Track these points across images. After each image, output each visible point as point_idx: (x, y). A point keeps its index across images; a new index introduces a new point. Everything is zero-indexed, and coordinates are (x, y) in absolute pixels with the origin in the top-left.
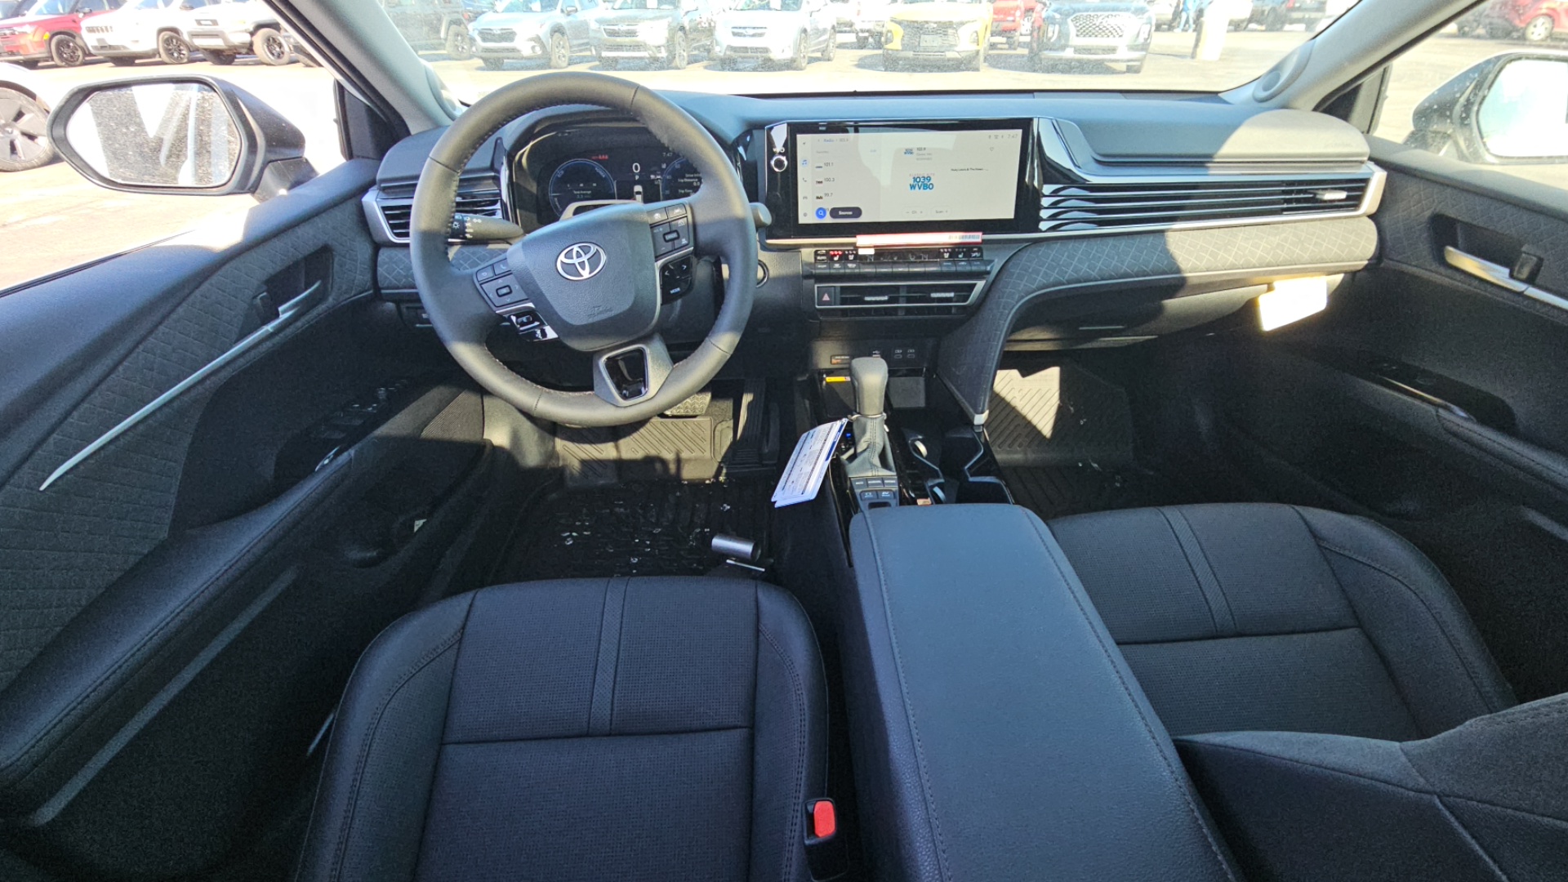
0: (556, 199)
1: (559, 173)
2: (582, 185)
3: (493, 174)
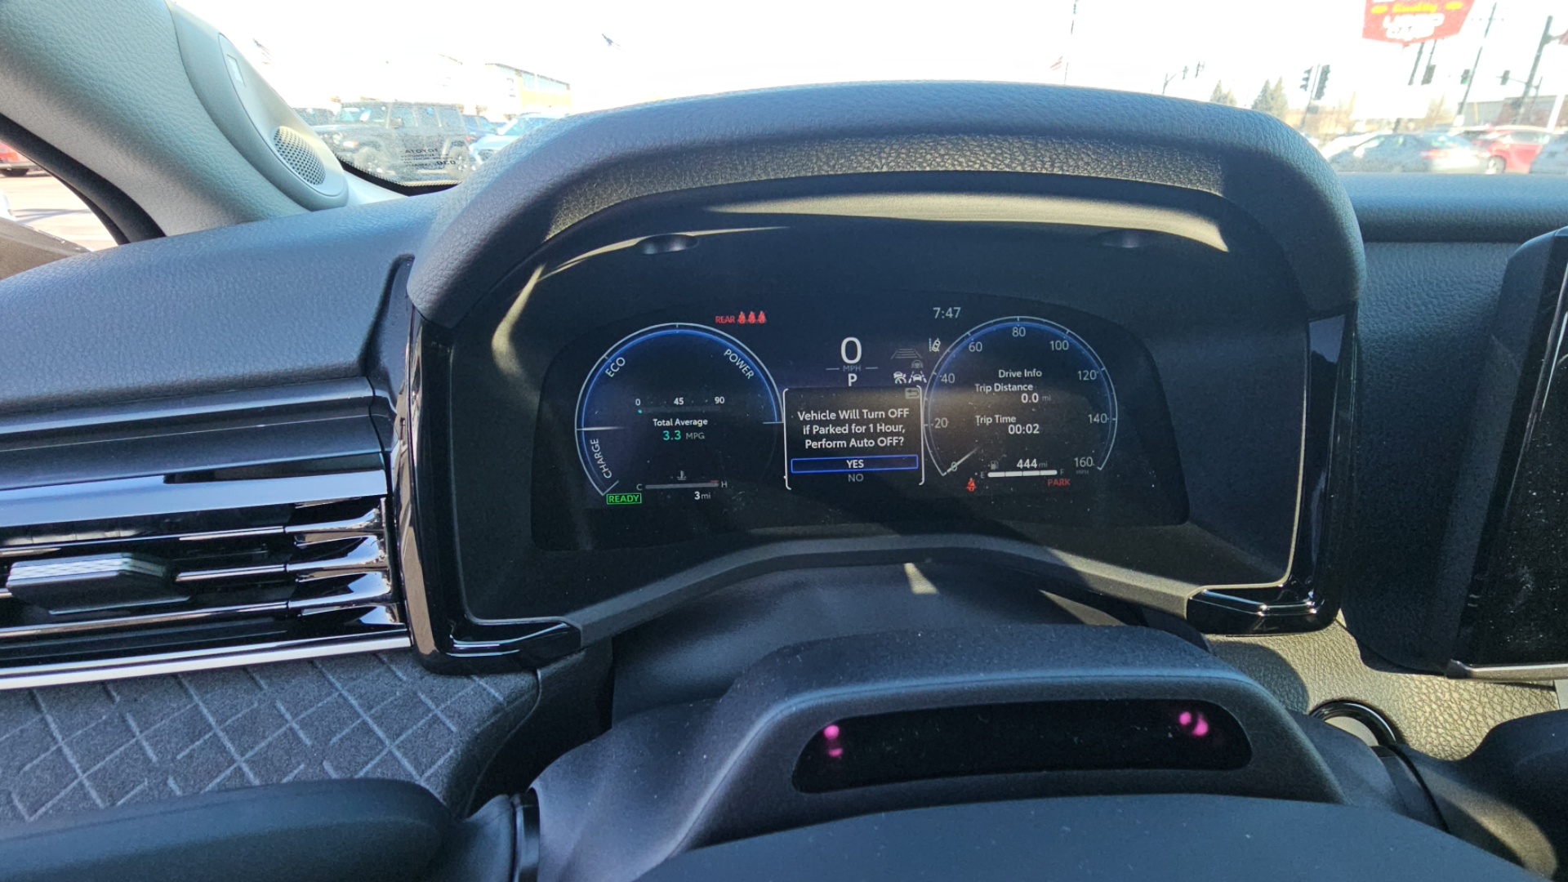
0: (596, 442)
1: (611, 363)
2: (679, 401)
3: (362, 391)
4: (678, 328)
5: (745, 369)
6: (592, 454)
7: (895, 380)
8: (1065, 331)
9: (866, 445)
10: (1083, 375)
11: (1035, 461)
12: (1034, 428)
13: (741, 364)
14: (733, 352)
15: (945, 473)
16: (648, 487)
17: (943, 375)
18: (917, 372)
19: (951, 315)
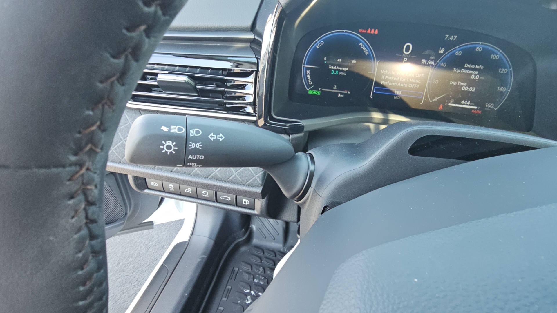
0: (308, 71)
1: (319, 43)
2: (339, 60)
3: (251, 36)
4: (345, 32)
5: (366, 51)
6: (306, 75)
7: (422, 62)
8: (499, 51)
9: (404, 86)
10: (501, 70)
11: (469, 102)
12: (473, 89)
13: (364, 49)
14: (363, 44)
15: (432, 101)
16: (323, 89)
17: (442, 63)
18: (432, 60)
19: (452, 39)
